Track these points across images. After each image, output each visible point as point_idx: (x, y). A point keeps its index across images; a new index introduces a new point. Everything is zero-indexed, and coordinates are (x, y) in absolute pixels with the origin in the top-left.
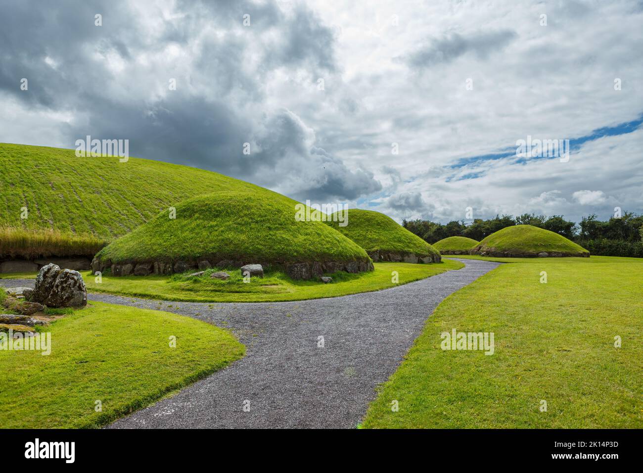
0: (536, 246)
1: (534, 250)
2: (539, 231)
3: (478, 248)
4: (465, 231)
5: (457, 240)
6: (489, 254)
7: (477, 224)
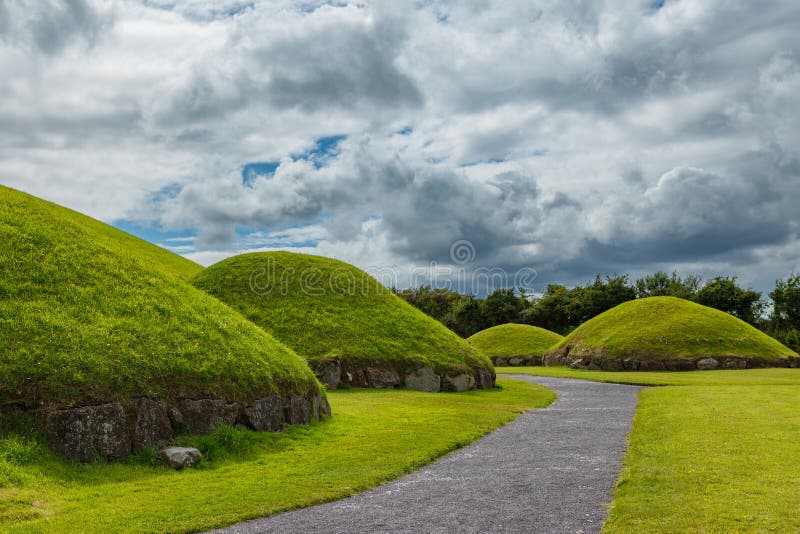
0: (693, 343)
1: (688, 353)
2: (695, 311)
3: (563, 350)
4: (528, 312)
5: (516, 331)
6: (589, 363)
7: (553, 296)
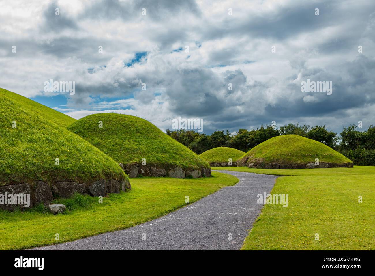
0: (304, 156)
1: (302, 161)
2: (306, 141)
3: (245, 159)
4: (230, 141)
5: (224, 150)
6: (257, 165)
7: (242, 134)
